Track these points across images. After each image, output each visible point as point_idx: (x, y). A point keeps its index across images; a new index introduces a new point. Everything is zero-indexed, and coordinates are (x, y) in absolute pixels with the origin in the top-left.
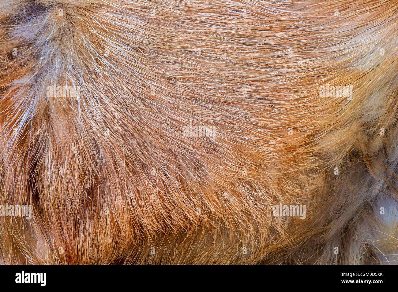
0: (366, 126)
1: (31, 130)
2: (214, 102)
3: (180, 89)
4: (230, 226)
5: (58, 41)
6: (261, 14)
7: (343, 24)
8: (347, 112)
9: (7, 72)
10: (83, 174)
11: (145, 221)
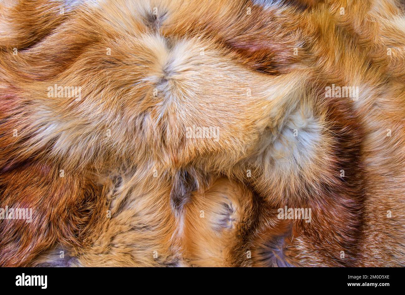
0: (272, 118)
1: (162, 120)
2: (222, 110)
3: (211, 106)
4: (227, 151)
5: (171, 91)
6: (237, 82)
7: (264, 85)
8: (265, 113)
9: (155, 101)
10: (179, 134)
11: (199, 149)
